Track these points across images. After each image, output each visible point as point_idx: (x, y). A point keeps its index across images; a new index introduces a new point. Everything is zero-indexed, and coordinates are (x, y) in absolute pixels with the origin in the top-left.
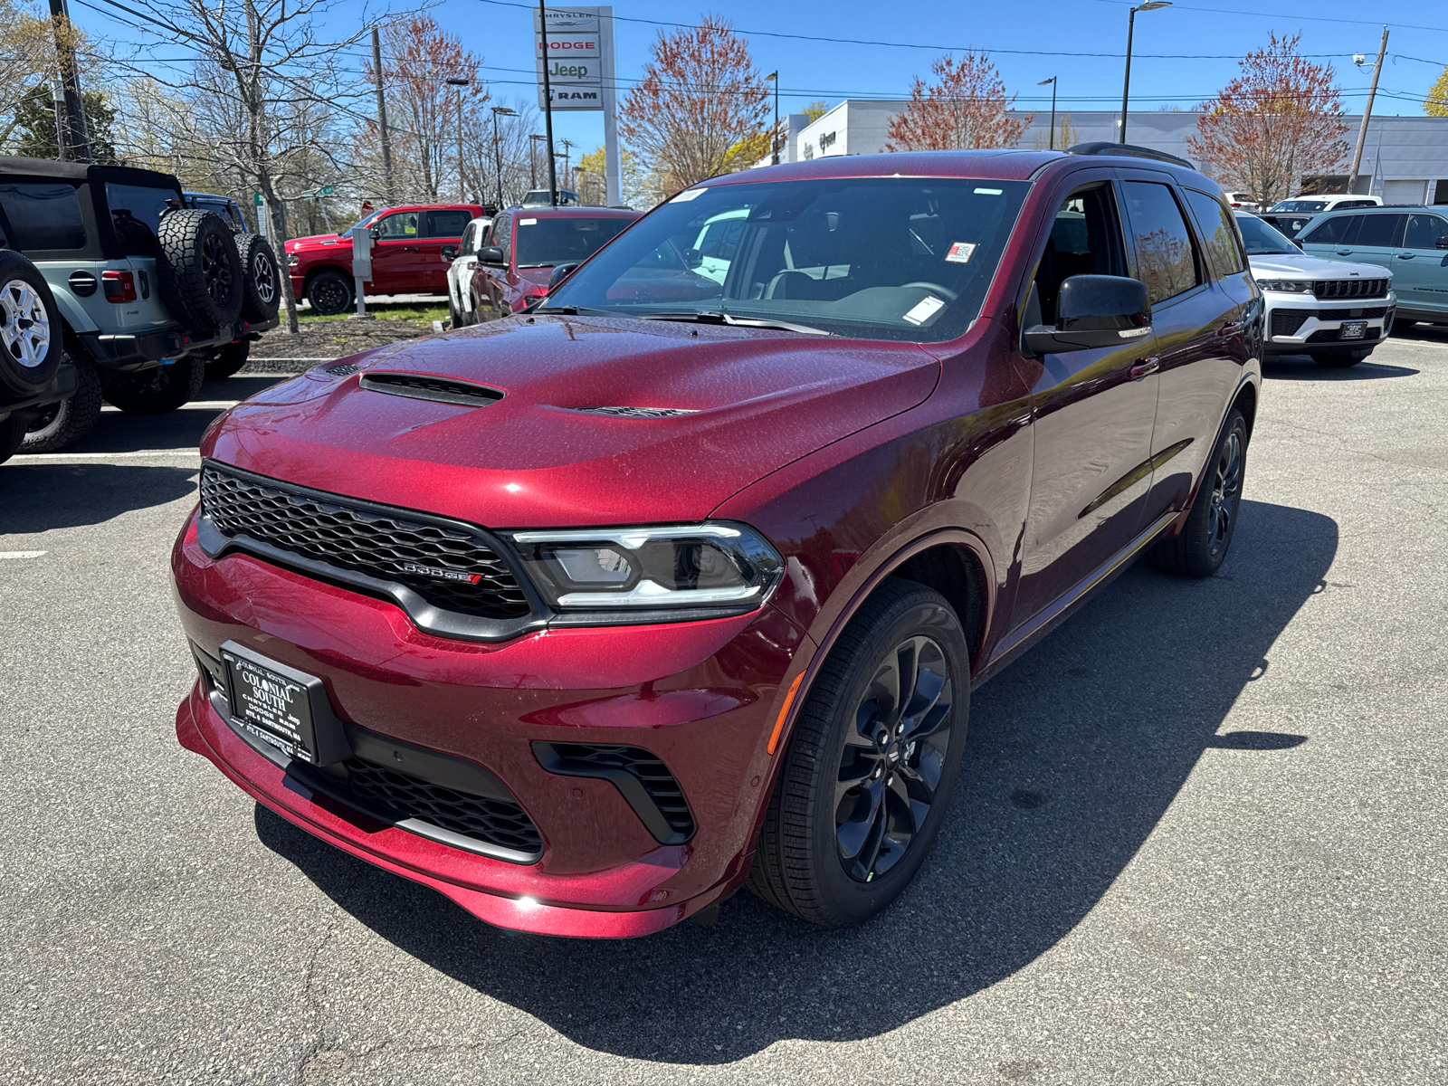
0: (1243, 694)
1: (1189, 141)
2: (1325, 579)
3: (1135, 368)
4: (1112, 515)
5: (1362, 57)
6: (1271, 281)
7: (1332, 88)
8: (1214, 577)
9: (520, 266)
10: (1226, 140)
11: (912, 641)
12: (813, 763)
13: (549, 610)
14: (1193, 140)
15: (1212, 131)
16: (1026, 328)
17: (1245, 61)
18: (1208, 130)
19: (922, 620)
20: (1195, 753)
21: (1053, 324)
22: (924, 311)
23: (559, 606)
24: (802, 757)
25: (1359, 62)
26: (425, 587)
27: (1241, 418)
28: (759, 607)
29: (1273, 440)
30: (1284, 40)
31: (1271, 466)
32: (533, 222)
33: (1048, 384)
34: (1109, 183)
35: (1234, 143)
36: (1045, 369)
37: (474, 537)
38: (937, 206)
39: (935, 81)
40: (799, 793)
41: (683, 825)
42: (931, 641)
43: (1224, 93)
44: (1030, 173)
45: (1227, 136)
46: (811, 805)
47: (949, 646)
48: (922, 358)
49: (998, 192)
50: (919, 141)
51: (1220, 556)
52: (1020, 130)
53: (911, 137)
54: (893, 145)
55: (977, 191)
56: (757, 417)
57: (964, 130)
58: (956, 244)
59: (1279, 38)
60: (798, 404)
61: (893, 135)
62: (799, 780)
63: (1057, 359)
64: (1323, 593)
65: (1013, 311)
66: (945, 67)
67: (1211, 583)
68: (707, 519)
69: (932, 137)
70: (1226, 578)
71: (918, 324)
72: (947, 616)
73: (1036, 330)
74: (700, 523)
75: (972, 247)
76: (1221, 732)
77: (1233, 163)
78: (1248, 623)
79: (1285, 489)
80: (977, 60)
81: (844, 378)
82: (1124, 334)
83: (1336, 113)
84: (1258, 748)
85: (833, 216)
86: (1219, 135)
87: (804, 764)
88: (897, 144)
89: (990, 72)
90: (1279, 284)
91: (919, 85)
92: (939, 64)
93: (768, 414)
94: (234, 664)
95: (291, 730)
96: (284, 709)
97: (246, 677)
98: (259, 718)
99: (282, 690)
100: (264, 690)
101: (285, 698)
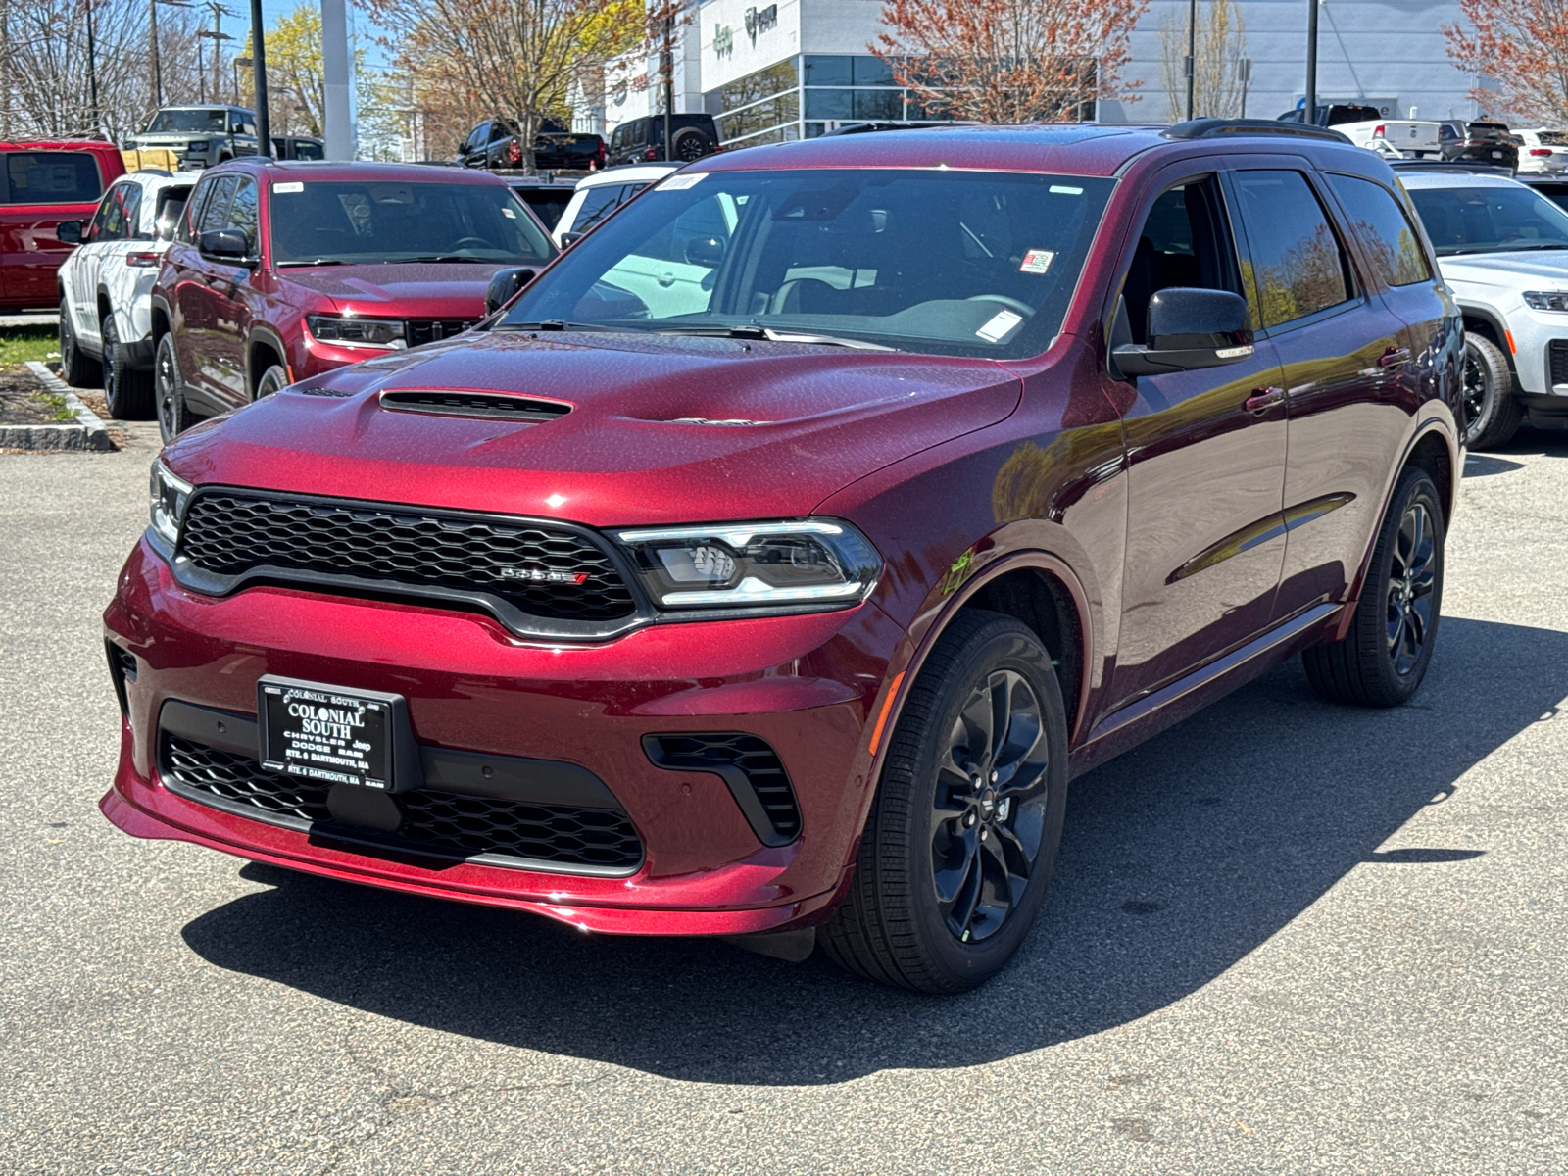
0: (1417, 816)
1: (1449, 34)
2: (1558, 706)
3: (1251, 400)
4: (1242, 604)
6: (1546, 295)
8: (1407, 706)
9: (279, 263)
10: (1515, 32)
11: (1002, 675)
12: (910, 778)
13: (654, 609)
14: (1454, 30)
15: (1489, 16)
16: (1112, 348)
18: (1482, 13)
19: (1014, 650)
20: (1346, 866)
21: (1144, 343)
22: (1000, 326)
23: (664, 605)
24: (899, 772)
26: (519, 594)
27: (1428, 481)
28: (860, 603)
29: (1536, 545)
31: (1524, 578)
32: (298, 187)
33: (1142, 411)
34: (1214, 174)
35: (1530, 37)
36: (1139, 395)
37: (580, 536)
38: (1005, 203)
40: (897, 809)
41: (788, 825)
42: (1024, 681)
44: (1114, 168)
45: (1517, 25)
46: (909, 822)
47: (1043, 691)
48: (1002, 375)
49: (1078, 191)
50: (941, 29)
51: (1414, 678)
52: (1133, 14)
53: (926, 23)
54: (893, 36)
55: (1054, 189)
56: (843, 426)
57: (1026, 11)
58: (1032, 252)
60: (881, 416)
61: (892, 19)
62: (896, 795)
63: (1151, 383)
64: (1551, 720)
65: (1099, 329)
67: (1403, 714)
68: (810, 515)
69: (967, 25)
70: (1422, 707)
71: (994, 341)
72: (1040, 654)
73: (1126, 349)
74: (804, 519)
75: (1050, 255)
76: (1381, 849)
77: (1531, 75)
78: (1440, 752)
79: (1536, 606)
81: (923, 392)
82: (1223, 353)
84: (1423, 861)
85: (880, 214)
86: (1503, 24)
87: (902, 779)
90: (1560, 299)
93: (854, 424)
94: (280, 697)
95: (356, 760)
96: (349, 737)
97: (295, 710)
98: (306, 756)
99: (349, 715)
100: (320, 721)
101: (352, 723)
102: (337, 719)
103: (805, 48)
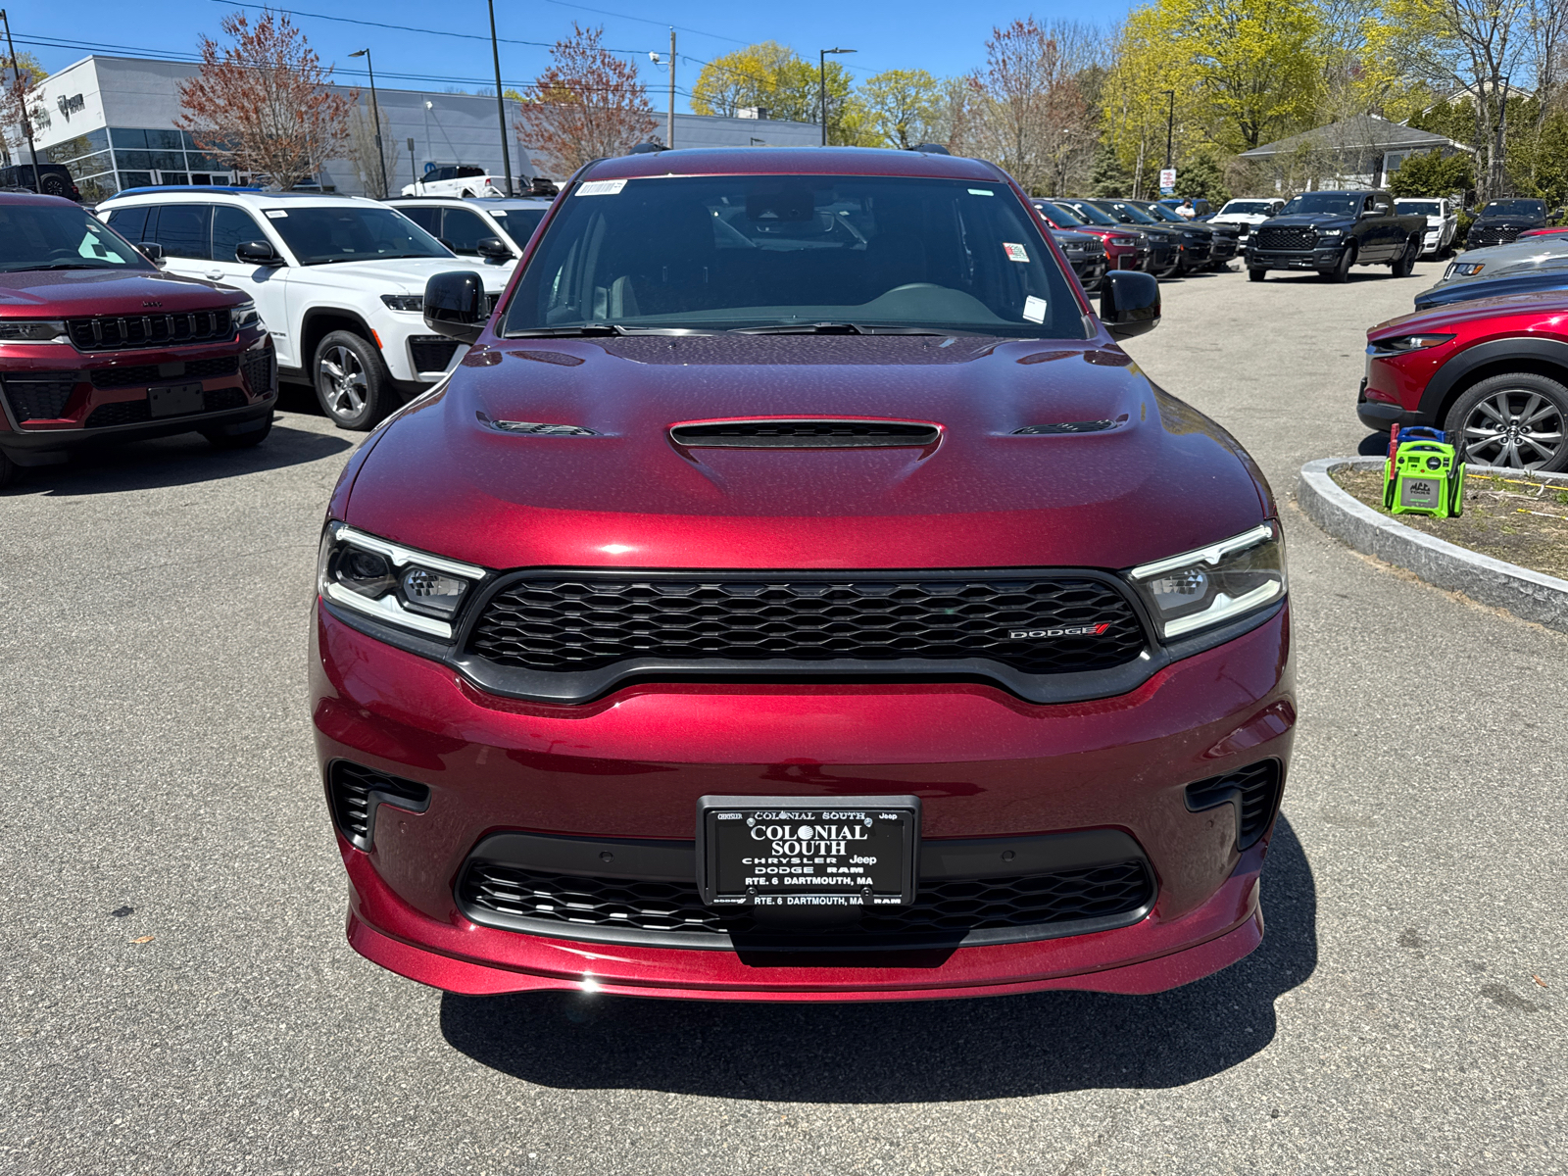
5: (657, 56)
7: (638, 84)
10: (551, 128)
13: (1158, 645)
15: (537, 119)
17: (555, 50)
18: (533, 117)
25: (655, 60)
30: (588, 31)
39: (227, 44)
43: (542, 81)
45: (552, 125)
49: (990, 194)
54: (191, 117)
55: (972, 192)
59: (583, 30)
61: (188, 104)
66: (239, 27)
80: (277, 22)
83: (646, 109)
86: (544, 123)
88: (194, 115)
89: (295, 38)
91: (209, 46)
92: (231, 23)
94: (743, 822)
95: (854, 877)
96: (843, 852)
97: (760, 833)
98: (775, 881)
99: (846, 829)
100: (799, 840)
101: (849, 837)
102: (825, 835)
103: (109, 123)
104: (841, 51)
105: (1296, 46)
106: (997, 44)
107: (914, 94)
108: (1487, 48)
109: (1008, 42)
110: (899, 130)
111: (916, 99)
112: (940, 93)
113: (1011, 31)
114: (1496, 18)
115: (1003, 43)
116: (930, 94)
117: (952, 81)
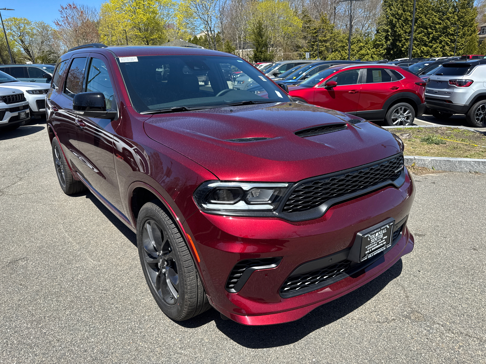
95: (383, 243)
96: (382, 237)
97: (370, 238)
98: (371, 250)
99: (383, 230)
100: (376, 237)
101: (384, 232)
102: (380, 234)
104: (8, 9)
105: (154, 18)
106: (63, 11)
107: (23, 26)
108: (207, 22)
109: (67, 10)
110: (20, 39)
111: (25, 29)
112: (34, 27)
113: (67, 7)
114: (208, 15)
115: (65, 11)
116: (30, 27)
117: (38, 22)
